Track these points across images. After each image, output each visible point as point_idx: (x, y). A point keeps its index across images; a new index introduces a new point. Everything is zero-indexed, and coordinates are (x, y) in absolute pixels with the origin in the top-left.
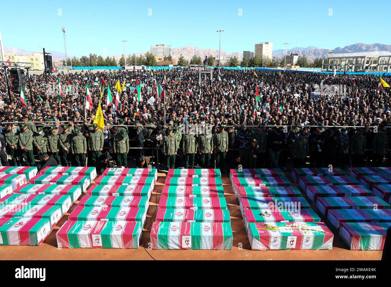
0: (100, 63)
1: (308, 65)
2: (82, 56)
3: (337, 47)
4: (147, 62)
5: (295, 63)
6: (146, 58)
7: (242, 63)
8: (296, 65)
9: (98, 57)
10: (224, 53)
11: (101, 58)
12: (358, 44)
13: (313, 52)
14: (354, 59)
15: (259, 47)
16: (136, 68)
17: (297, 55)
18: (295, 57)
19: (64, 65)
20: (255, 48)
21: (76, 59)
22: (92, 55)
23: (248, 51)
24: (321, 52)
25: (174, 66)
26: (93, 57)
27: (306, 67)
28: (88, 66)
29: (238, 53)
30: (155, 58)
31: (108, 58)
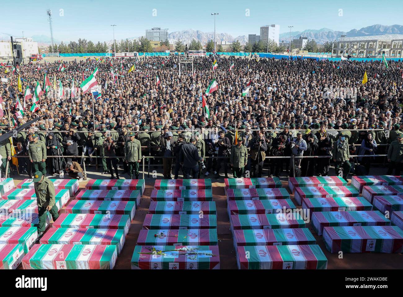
0: (90, 49)
1: (318, 50)
2: (71, 42)
3: (353, 29)
4: (142, 48)
5: (303, 48)
6: (140, 43)
7: (245, 48)
8: (305, 50)
9: (88, 43)
10: (230, 37)
11: (91, 44)
12: (375, 26)
13: (326, 34)
14: (365, 43)
15: (265, 30)
16: (127, 55)
17: (306, 38)
18: (304, 40)
19: (51, 51)
20: (261, 31)
21: (64, 45)
22: (82, 40)
23: (254, 34)
24: (335, 35)
25: (171, 51)
26: (82, 42)
27: (315, 52)
28: (76, 53)
29: (244, 36)
30: (150, 44)
31: (99, 43)
